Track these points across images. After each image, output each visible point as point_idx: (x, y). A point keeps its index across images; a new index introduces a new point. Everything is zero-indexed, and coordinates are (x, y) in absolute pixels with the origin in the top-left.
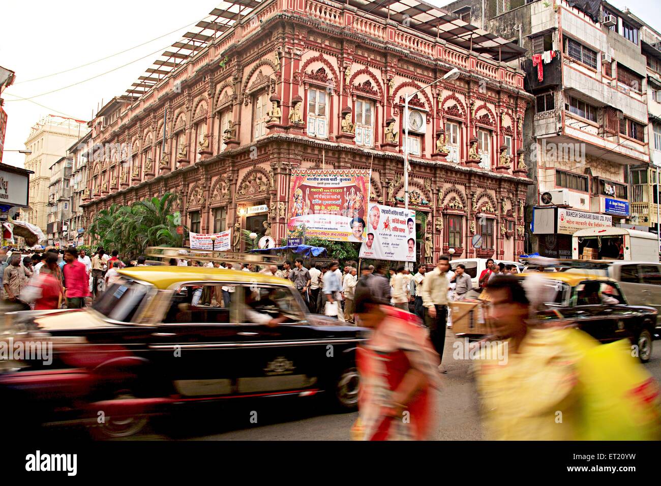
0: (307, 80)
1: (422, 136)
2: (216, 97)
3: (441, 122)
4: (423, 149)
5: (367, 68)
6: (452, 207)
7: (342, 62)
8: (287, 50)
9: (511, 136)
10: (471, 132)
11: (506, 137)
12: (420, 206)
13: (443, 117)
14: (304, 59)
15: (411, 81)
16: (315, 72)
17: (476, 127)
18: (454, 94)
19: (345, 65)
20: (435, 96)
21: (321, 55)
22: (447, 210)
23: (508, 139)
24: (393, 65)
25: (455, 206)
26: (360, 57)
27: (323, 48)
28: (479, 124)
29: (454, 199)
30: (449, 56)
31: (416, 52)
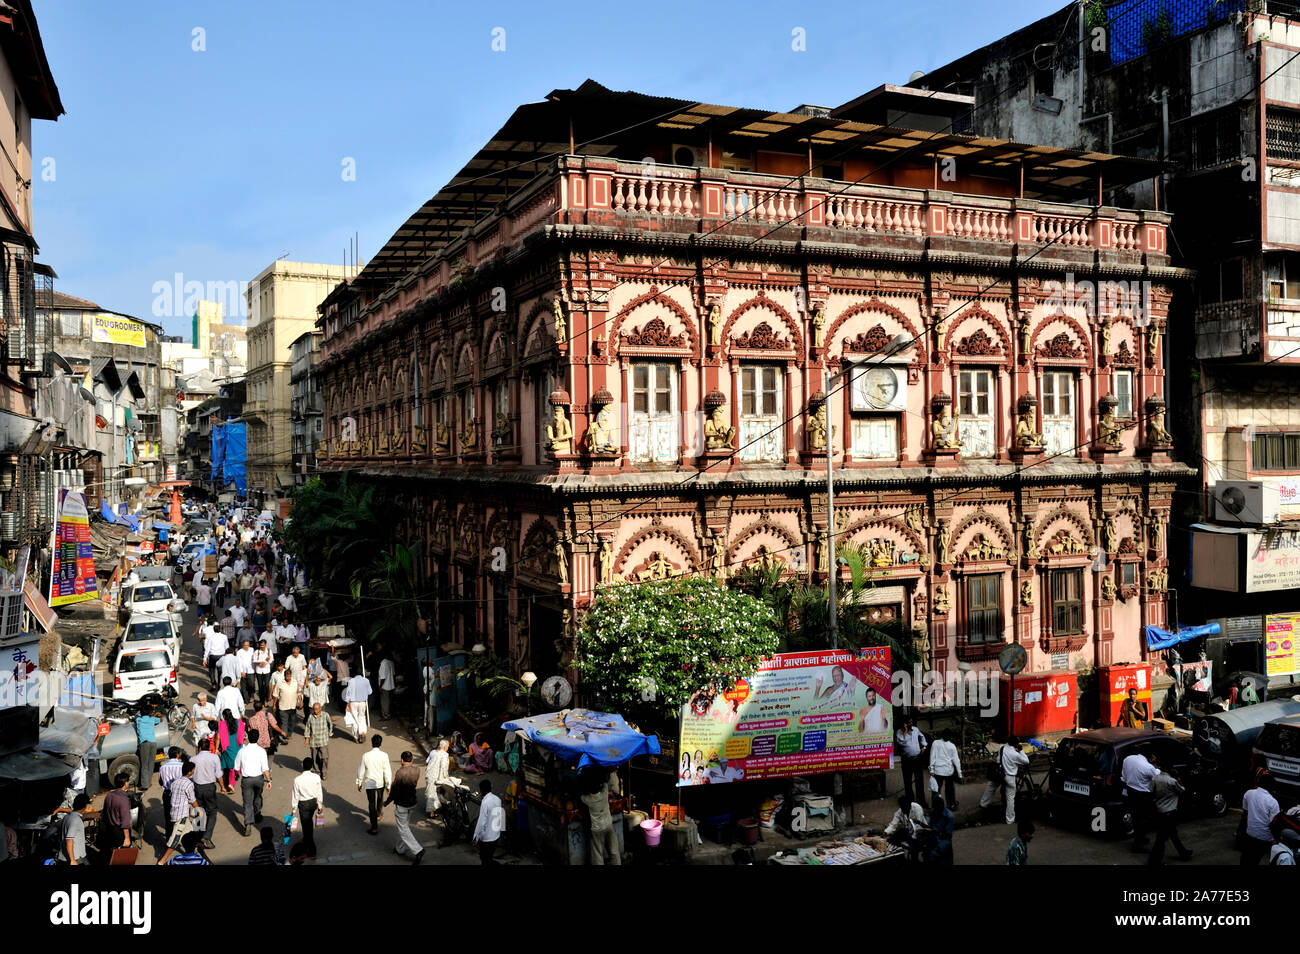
0: (626, 349)
1: (898, 416)
2: (484, 344)
3: (946, 375)
4: (901, 444)
5: (761, 294)
6: (974, 557)
7: (702, 295)
8: (575, 296)
9: (1132, 370)
10: (1024, 382)
11: (1116, 374)
12: (897, 568)
13: (951, 364)
14: (615, 308)
15: (868, 299)
16: (640, 329)
17: (1036, 369)
18: (977, 306)
19: (707, 302)
20: (929, 321)
21: (654, 289)
22: (962, 565)
23: (1123, 379)
24: (820, 279)
25: (982, 553)
26: (744, 276)
27: (655, 275)
28: (1043, 361)
29: (981, 538)
30: (963, 222)
31: (881, 232)
